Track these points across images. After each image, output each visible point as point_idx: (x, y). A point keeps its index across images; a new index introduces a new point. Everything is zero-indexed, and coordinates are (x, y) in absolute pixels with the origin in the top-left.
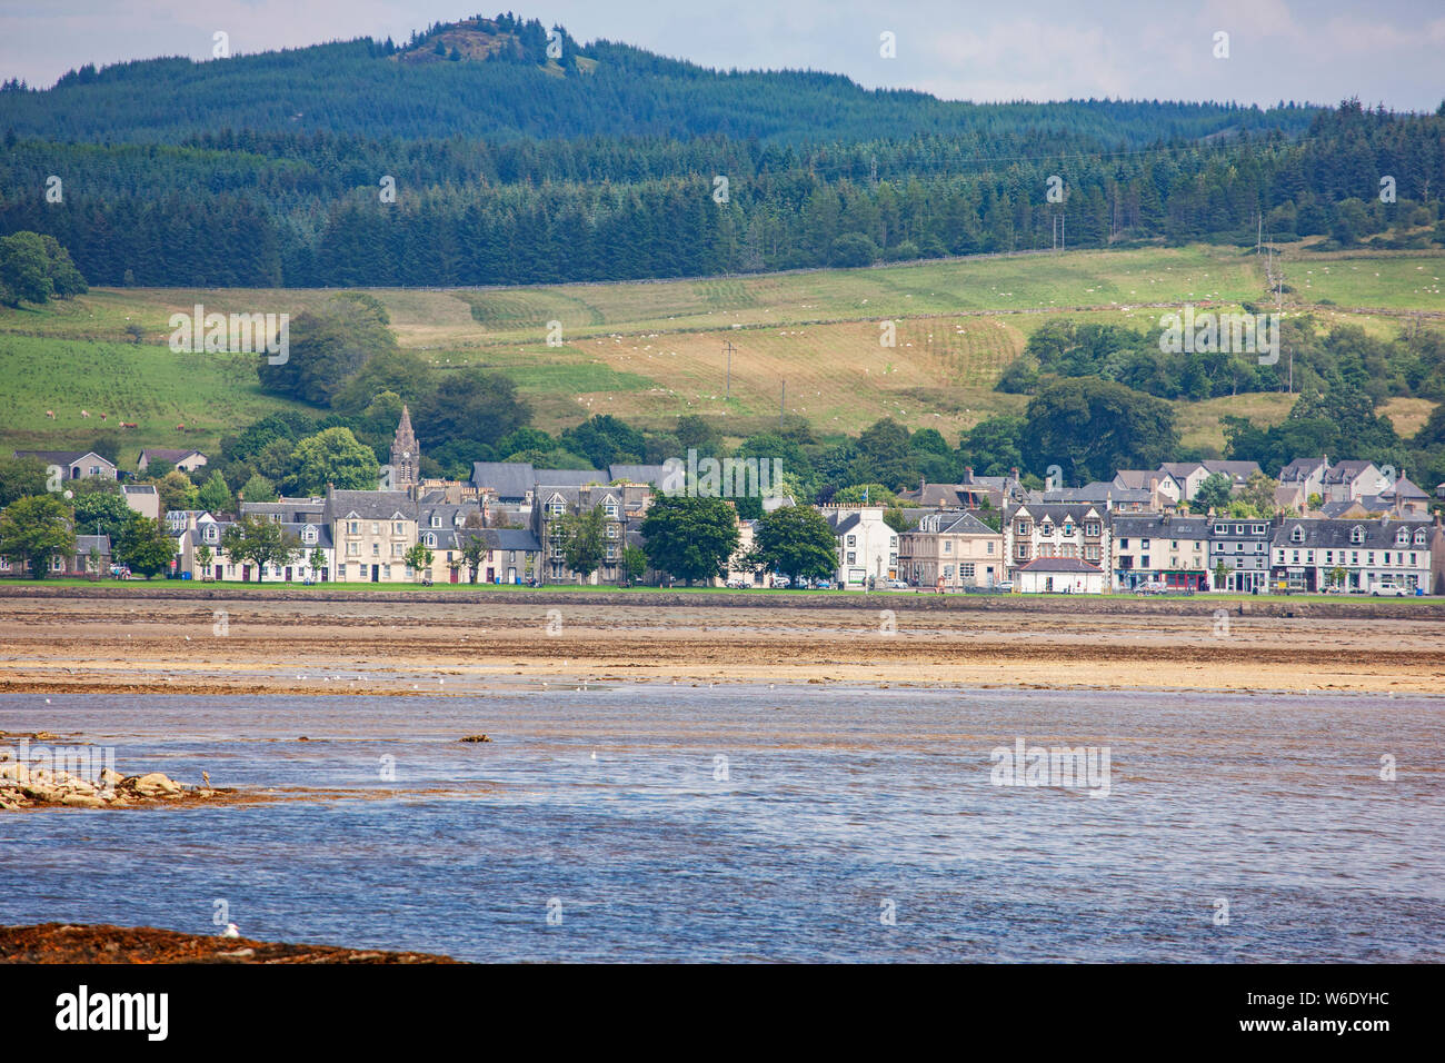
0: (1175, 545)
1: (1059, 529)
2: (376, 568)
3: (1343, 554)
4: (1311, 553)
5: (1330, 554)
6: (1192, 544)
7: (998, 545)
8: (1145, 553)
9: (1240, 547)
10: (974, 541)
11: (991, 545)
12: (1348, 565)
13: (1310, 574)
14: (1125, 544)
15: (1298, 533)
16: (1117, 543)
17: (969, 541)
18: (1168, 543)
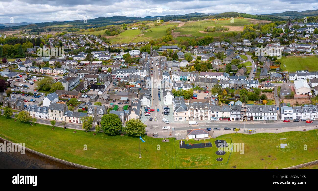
0: (223, 112)
1: (199, 110)
2: (56, 118)
3: (258, 114)
4: (252, 114)
5: (256, 114)
6: (227, 113)
7: (187, 113)
8: (217, 114)
9: (237, 113)
10: (182, 113)
11: (185, 113)
12: (260, 116)
13: (252, 118)
14: (213, 112)
15: (249, 110)
16: (211, 112)
17: (181, 113)
18: (222, 112)
